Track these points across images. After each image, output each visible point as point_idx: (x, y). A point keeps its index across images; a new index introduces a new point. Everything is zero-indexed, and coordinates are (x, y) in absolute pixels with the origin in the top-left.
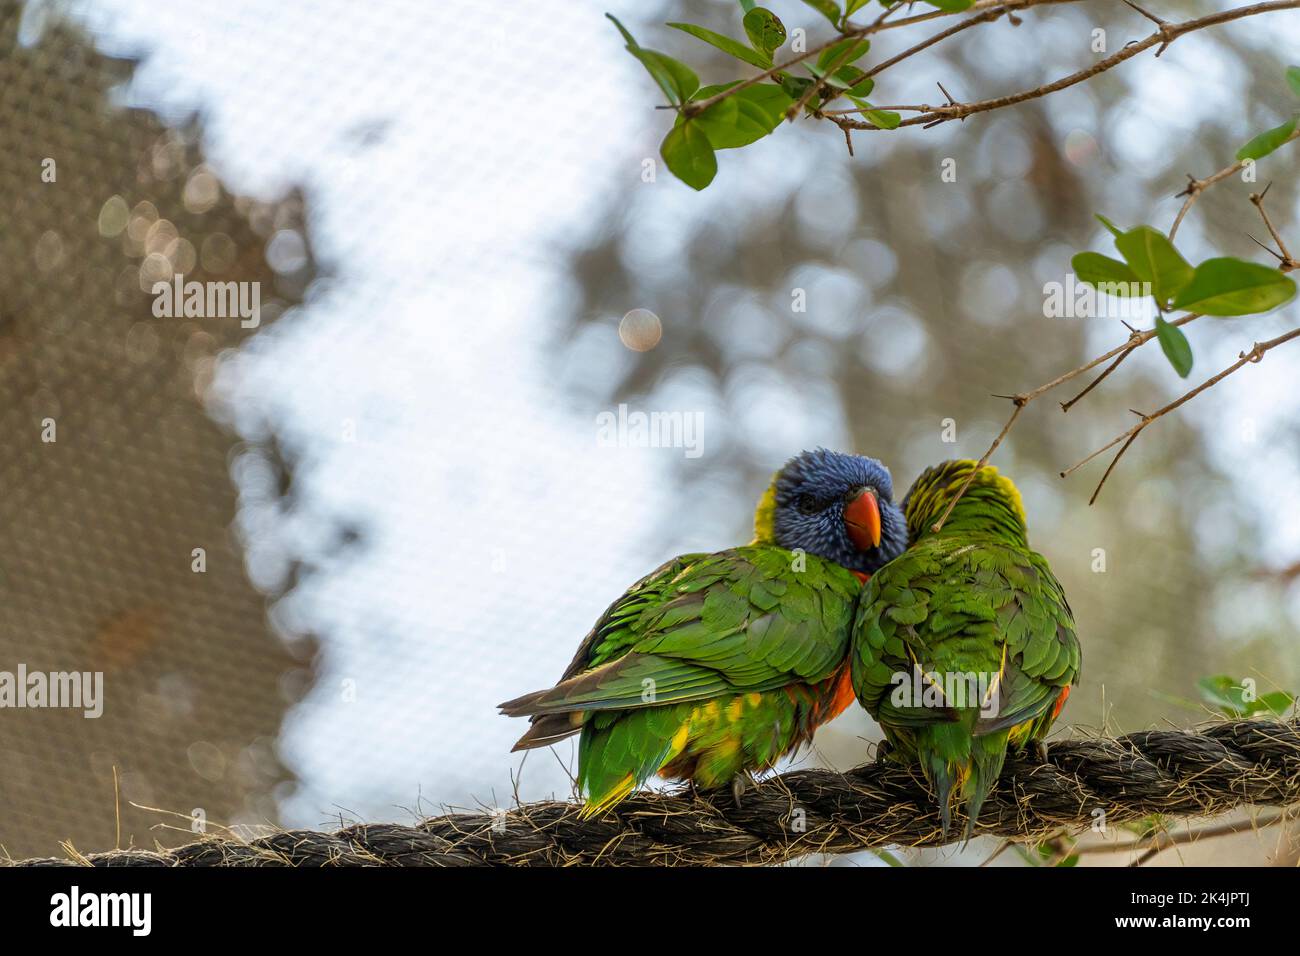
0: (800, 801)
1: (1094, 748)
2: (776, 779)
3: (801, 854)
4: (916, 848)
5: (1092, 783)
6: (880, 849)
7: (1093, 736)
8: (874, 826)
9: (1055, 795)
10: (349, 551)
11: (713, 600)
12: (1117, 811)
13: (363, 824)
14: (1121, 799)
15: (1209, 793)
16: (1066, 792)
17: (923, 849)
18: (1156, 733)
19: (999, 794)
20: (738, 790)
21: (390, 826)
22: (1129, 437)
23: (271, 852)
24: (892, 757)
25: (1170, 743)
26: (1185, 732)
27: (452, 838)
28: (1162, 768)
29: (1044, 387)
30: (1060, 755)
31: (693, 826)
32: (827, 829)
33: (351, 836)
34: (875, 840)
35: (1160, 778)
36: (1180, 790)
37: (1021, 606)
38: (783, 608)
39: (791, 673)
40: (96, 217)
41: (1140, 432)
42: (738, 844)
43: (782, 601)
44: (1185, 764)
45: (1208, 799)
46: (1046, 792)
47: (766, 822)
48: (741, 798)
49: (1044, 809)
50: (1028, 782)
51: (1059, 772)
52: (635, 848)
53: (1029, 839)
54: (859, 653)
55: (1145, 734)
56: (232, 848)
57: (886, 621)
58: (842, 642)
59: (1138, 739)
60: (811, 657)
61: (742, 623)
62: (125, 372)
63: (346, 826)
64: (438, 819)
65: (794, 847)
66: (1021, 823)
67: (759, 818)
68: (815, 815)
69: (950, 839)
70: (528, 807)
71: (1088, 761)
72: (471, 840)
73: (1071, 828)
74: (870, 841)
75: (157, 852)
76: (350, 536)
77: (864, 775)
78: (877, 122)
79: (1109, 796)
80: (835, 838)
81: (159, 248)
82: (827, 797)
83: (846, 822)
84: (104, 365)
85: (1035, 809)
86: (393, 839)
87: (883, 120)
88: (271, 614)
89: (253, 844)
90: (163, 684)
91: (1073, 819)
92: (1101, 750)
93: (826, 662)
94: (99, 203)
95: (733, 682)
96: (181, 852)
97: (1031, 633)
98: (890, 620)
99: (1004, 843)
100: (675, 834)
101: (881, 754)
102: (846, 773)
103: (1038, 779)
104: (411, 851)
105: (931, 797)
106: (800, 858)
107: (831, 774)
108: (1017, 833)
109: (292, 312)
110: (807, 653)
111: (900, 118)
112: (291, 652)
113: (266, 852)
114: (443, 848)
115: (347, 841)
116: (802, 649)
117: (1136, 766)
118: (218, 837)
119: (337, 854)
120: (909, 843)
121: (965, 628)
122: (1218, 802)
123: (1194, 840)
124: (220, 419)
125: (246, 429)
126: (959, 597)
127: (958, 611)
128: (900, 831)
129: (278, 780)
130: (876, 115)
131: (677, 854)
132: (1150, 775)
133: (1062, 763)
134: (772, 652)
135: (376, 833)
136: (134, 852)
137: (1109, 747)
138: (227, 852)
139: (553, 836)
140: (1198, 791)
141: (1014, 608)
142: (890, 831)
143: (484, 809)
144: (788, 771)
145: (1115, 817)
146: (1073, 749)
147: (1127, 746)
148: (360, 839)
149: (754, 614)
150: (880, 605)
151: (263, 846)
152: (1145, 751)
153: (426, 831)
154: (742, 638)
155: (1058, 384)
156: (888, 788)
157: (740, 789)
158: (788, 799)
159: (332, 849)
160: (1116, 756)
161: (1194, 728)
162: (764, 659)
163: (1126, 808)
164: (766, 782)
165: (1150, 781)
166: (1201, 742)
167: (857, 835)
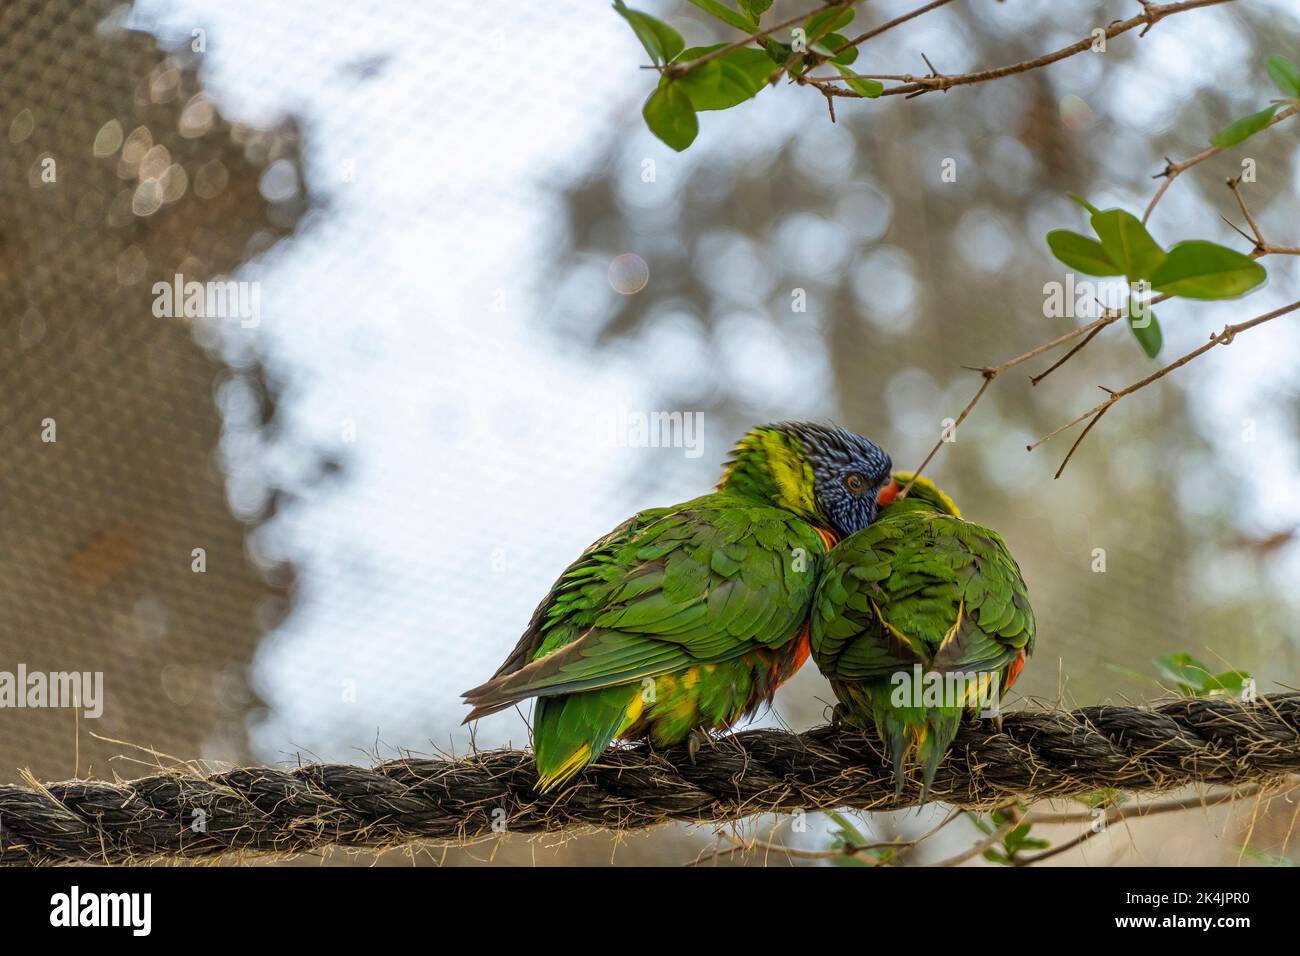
0: (755, 761)
1: (1048, 720)
2: (731, 737)
3: (753, 813)
4: (868, 812)
5: (1044, 755)
6: (831, 810)
7: (1048, 708)
8: (826, 788)
9: (1007, 764)
10: (330, 482)
11: (674, 568)
12: (1068, 784)
13: (320, 764)
14: (1071, 772)
15: (1161, 769)
16: (1017, 762)
17: (875, 813)
18: (1111, 708)
19: (952, 762)
20: (693, 746)
21: (347, 767)
22: (1097, 413)
23: (229, 789)
24: (848, 720)
25: (1122, 718)
26: (1139, 708)
27: (408, 782)
28: (1115, 743)
29: (1014, 361)
30: (1014, 725)
31: (647, 781)
32: (780, 789)
33: (308, 776)
34: (827, 802)
35: (1112, 753)
36: (1131, 765)
37: (979, 569)
38: (743, 575)
39: (753, 640)
40: (91, 142)
41: (1109, 408)
42: (691, 800)
43: (742, 566)
44: (1138, 740)
45: (1159, 776)
46: (999, 763)
47: (721, 779)
48: (696, 755)
49: (996, 779)
50: (982, 751)
51: (1013, 742)
52: (588, 800)
53: (979, 807)
54: (820, 612)
55: (1099, 708)
56: (190, 783)
57: (848, 579)
58: (805, 603)
59: (1092, 713)
60: (773, 624)
61: (703, 593)
62: (113, 294)
63: (303, 766)
64: (395, 762)
65: (746, 805)
66: (972, 791)
67: (712, 775)
68: (770, 774)
69: (902, 804)
70: (484, 755)
71: (1041, 733)
72: (427, 785)
73: (1022, 798)
74: (822, 803)
75: (114, 782)
76: (331, 467)
77: (819, 737)
78: (860, 90)
79: (1060, 768)
80: (788, 798)
81: (154, 173)
82: (782, 757)
83: (798, 783)
84: (93, 286)
85: (987, 778)
86: (350, 781)
87: (865, 88)
88: (251, 542)
89: (210, 779)
90: (138, 607)
91: (1024, 790)
92: (1056, 723)
93: (787, 627)
94: (95, 126)
95: (694, 655)
96: (139, 784)
97: (988, 593)
98: (853, 577)
99: (956, 810)
100: (629, 787)
101: (836, 717)
102: (802, 735)
103: (992, 749)
104: (367, 793)
105: (885, 762)
106: (752, 817)
107: (787, 734)
108: (968, 801)
109: (284, 242)
110: (769, 618)
111: (882, 87)
112: (267, 579)
113: (223, 788)
114: (399, 791)
115: (303, 780)
116: (763, 616)
117: (1089, 739)
118: (176, 771)
119: (293, 793)
120: (861, 807)
121: (923, 588)
122: (1169, 779)
123: (1143, 814)
124: (207, 345)
125: (232, 356)
126: (919, 558)
127: (916, 571)
128: (853, 794)
129: (248, 707)
130: (859, 83)
131: (630, 807)
132: (1103, 750)
133: (1016, 733)
134: (734, 621)
135: (333, 774)
136: (92, 782)
137: (1063, 720)
138: (184, 786)
139: (508, 784)
140: (1149, 767)
141: (972, 570)
142: (843, 794)
143: (440, 754)
144: (744, 730)
145: (1066, 789)
146: (1027, 720)
147: (1081, 720)
148: (316, 779)
149: (715, 582)
150: (843, 566)
151: (220, 781)
152: (1098, 725)
153: (383, 774)
154: (703, 609)
155: (1028, 358)
156: (843, 751)
157: (695, 746)
158: (743, 757)
159: (289, 788)
160: (1069, 729)
161: (1148, 706)
162: (726, 630)
163: (1077, 781)
164: (723, 740)
165: (1102, 755)
166: (1154, 718)
167: (810, 796)
